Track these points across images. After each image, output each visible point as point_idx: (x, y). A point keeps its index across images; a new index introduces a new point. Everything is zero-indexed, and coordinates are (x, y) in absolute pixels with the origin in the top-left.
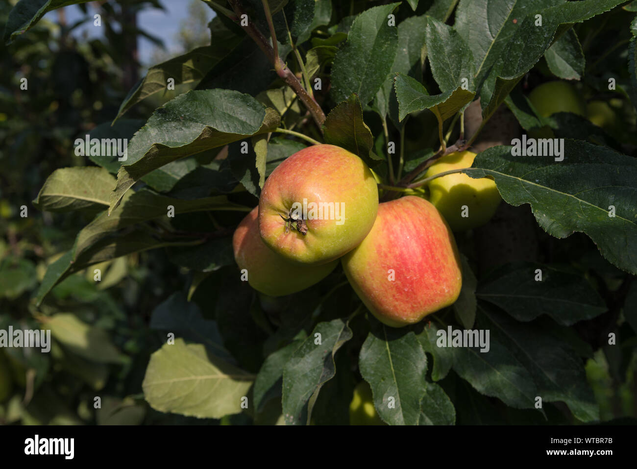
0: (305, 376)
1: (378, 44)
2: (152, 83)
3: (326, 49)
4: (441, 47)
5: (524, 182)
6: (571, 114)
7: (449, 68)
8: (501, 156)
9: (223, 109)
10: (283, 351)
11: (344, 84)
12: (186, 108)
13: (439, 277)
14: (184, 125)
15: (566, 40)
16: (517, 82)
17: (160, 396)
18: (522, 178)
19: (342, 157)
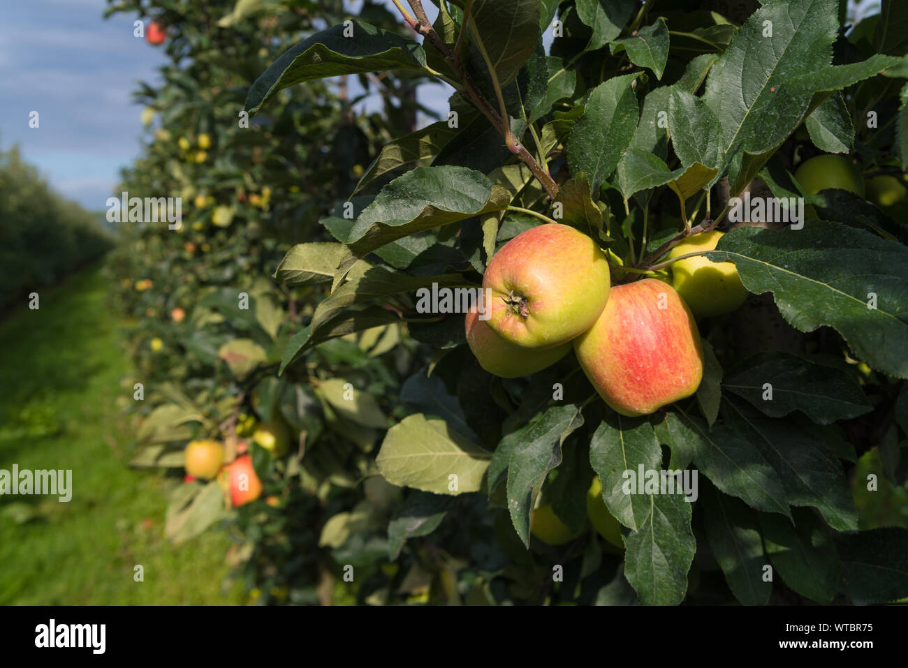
0: (533, 461)
1: (617, 117)
2: (388, 159)
3: (563, 123)
4: (686, 119)
5: (772, 267)
6: (841, 190)
7: (694, 142)
8: (748, 238)
9: (452, 186)
10: (519, 433)
11: (581, 159)
12: (413, 185)
13: (676, 366)
14: (411, 202)
15: (833, 109)
16: (769, 157)
17: (395, 470)
18: (770, 263)
19: (570, 238)
